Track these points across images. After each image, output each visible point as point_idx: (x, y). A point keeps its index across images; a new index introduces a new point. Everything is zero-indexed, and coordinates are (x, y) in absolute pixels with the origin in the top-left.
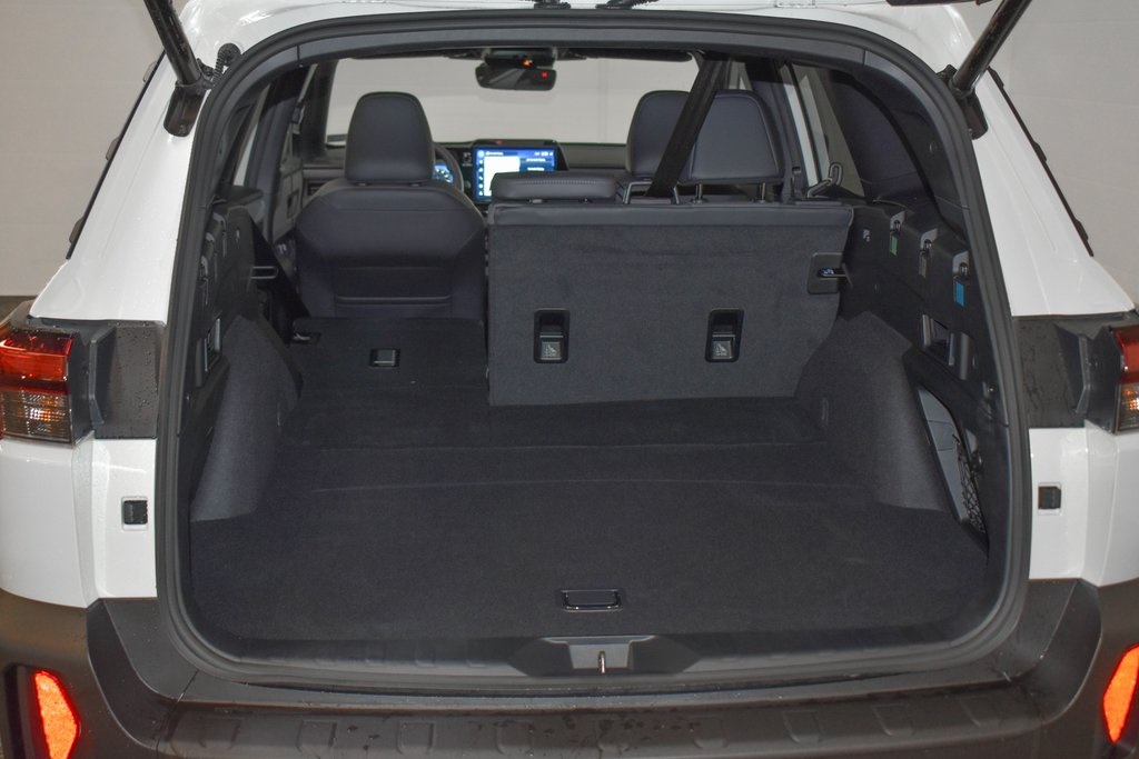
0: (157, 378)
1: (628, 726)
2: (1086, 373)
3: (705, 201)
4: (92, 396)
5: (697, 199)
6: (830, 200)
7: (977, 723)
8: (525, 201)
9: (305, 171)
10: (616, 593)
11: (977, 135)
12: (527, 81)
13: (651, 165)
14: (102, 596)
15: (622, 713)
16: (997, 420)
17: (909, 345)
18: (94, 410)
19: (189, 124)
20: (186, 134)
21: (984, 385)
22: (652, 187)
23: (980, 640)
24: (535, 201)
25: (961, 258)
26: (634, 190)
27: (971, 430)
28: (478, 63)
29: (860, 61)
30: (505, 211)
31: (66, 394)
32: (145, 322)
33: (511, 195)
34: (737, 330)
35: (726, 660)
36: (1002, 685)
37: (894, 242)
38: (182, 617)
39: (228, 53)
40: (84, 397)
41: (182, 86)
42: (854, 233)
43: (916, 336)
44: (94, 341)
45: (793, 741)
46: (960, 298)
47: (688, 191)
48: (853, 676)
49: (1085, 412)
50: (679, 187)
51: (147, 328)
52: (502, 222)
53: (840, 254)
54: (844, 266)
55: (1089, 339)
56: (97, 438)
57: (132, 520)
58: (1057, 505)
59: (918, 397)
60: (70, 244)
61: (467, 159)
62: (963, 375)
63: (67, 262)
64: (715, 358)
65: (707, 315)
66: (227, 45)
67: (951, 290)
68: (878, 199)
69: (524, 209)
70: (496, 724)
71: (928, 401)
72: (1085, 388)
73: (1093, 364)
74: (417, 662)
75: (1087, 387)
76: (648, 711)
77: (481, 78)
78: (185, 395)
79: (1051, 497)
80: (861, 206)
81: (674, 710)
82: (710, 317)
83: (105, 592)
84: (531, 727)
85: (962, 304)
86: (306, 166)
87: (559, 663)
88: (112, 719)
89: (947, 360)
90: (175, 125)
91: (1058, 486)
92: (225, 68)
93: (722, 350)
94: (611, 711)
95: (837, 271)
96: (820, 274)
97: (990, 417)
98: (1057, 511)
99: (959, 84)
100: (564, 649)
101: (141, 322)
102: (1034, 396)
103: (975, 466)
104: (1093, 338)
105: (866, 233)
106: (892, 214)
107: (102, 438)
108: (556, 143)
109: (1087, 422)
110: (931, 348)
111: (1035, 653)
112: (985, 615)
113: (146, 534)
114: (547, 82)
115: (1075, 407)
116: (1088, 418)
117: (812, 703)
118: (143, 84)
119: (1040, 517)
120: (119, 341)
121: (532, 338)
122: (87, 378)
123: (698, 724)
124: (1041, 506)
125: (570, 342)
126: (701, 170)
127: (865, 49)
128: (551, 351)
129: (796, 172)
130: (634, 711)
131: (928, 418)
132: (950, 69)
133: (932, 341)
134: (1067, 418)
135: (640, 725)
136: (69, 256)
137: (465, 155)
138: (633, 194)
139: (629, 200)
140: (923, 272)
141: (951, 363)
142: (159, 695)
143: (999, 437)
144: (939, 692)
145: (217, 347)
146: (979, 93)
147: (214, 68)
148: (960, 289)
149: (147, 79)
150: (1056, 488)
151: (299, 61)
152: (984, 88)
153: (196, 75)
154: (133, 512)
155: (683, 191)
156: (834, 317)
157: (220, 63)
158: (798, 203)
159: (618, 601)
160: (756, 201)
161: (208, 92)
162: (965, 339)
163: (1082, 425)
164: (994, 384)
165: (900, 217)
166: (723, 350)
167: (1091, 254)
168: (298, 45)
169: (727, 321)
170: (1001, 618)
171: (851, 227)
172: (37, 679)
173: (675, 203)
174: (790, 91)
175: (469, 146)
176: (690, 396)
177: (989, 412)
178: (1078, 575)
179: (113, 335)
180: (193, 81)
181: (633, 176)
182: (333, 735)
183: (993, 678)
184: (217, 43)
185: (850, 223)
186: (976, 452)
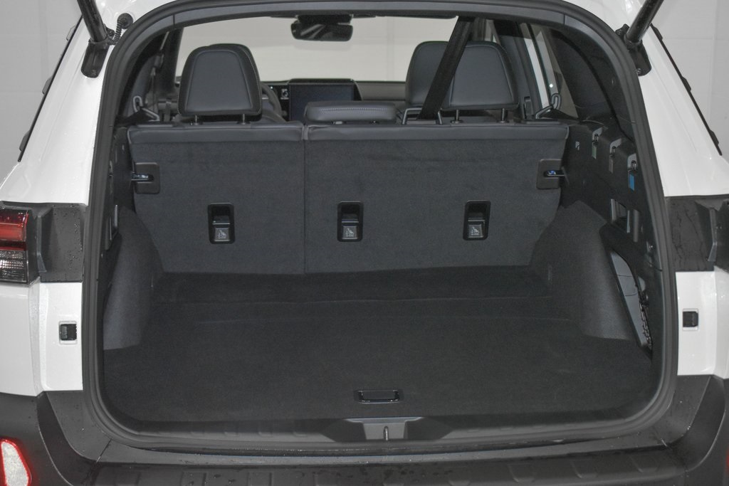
0: (82, 241)
1: (403, 473)
2: (714, 234)
3: (461, 122)
4: (39, 254)
5: (455, 120)
6: (554, 120)
7: (640, 470)
8: (330, 122)
9: (160, 104)
10: (396, 393)
11: (644, 73)
12: (330, 34)
13: (421, 97)
14: (45, 390)
15: (399, 466)
16: (655, 268)
17: (605, 222)
18: (40, 263)
19: (98, 69)
20: (96, 76)
21: (647, 244)
22: (422, 112)
23: (645, 418)
24: (337, 123)
25: (632, 157)
26: (409, 114)
27: (641, 277)
28: (292, 21)
29: (562, 23)
30: (316, 130)
31: (25, 250)
32: (72, 204)
33: (320, 118)
34: (487, 217)
35: (471, 431)
36: (661, 448)
37: (595, 149)
38: (99, 404)
39: (124, 20)
40: (34, 254)
41: (94, 43)
42: (569, 144)
43: (608, 216)
44: (39, 217)
45: (515, 481)
46: (632, 185)
47: (449, 114)
48: (558, 441)
49: (714, 260)
50: (442, 113)
51: (73, 209)
52: (313, 138)
53: (559, 160)
54: (563, 168)
55: (716, 211)
56: (42, 282)
57: (66, 337)
58: (696, 324)
59: (611, 259)
60: (20, 152)
61: (284, 93)
62: (636, 240)
63: (18, 164)
64: (470, 237)
65: (464, 205)
66: (123, 15)
67: (627, 180)
68: (587, 120)
69: (330, 129)
70: (314, 473)
71: (617, 260)
72: (714, 244)
73: (719, 228)
74: (260, 433)
75: (715, 244)
76: (417, 464)
77: (295, 31)
78: (100, 254)
79: (691, 319)
80: (575, 124)
81: (435, 464)
82: (466, 206)
83: (47, 387)
84: (338, 474)
85: (633, 189)
86: (160, 100)
87: (357, 434)
88: (55, 469)
89: (625, 229)
90: (89, 69)
91: (696, 311)
92: (123, 31)
93: (475, 231)
94: (392, 465)
95: (559, 172)
96: (545, 174)
97: (651, 266)
98: (696, 328)
99: (631, 37)
100: (360, 426)
101: (69, 204)
102: (679, 250)
103: (643, 302)
104: (718, 210)
105: (577, 144)
106: (593, 129)
107: (46, 282)
108: (353, 81)
109: (716, 267)
110: (616, 222)
111: (683, 426)
112: (648, 400)
113: (76, 347)
114: (345, 34)
115: (708, 257)
116: (716, 265)
117: (529, 459)
118: (66, 42)
119: (684, 333)
120: (55, 217)
121: (336, 223)
122: (36, 241)
123: (451, 471)
124: (685, 325)
125: (364, 226)
126: (457, 100)
127: (565, 14)
128: (350, 233)
129: (527, 101)
130: (408, 465)
131: (618, 273)
132: (626, 27)
133: (617, 216)
134: (703, 265)
135: (412, 472)
136: (20, 160)
137: (283, 91)
138: (408, 116)
139: (406, 121)
140: (611, 170)
141: (628, 231)
142: (84, 458)
143: (657, 278)
144: (617, 453)
145: (116, 225)
146: (645, 44)
147: (115, 30)
148: (632, 179)
149: (69, 39)
150: (695, 312)
151: (175, 25)
152: (648, 39)
153: (104, 34)
154: (67, 332)
155: (445, 114)
156: (556, 207)
157: (120, 27)
158: (528, 123)
159: (397, 396)
160: (498, 121)
161: (112, 48)
162: (636, 213)
163: (712, 270)
164: (653, 242)
165: (599, 131)
166: (477, 231)
167: (720, 154)
168: (173, 14)
169: (478, 210)
170: (659, 403)
171: (567, 140)
172: (2, 445)
173: (439, 124)
174: (529, 43)
175: (286, 84)
176: (452, 265)
177: (651, 261)
178: (711, 373)
179: (52, 212)
180: (102, 39)
181: (410, 104)
182: (204, 480)
183: (655, 444)
184: (117, 13)
185: (567, 137)
186: (645, 291)
